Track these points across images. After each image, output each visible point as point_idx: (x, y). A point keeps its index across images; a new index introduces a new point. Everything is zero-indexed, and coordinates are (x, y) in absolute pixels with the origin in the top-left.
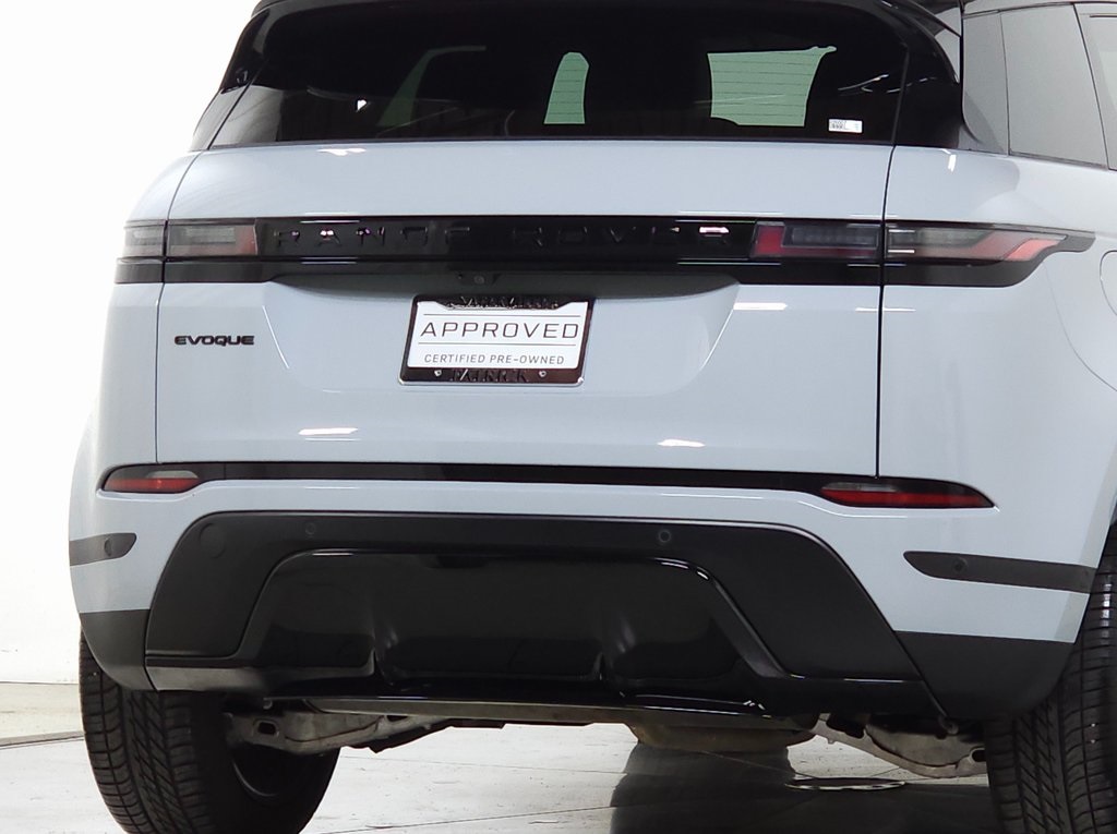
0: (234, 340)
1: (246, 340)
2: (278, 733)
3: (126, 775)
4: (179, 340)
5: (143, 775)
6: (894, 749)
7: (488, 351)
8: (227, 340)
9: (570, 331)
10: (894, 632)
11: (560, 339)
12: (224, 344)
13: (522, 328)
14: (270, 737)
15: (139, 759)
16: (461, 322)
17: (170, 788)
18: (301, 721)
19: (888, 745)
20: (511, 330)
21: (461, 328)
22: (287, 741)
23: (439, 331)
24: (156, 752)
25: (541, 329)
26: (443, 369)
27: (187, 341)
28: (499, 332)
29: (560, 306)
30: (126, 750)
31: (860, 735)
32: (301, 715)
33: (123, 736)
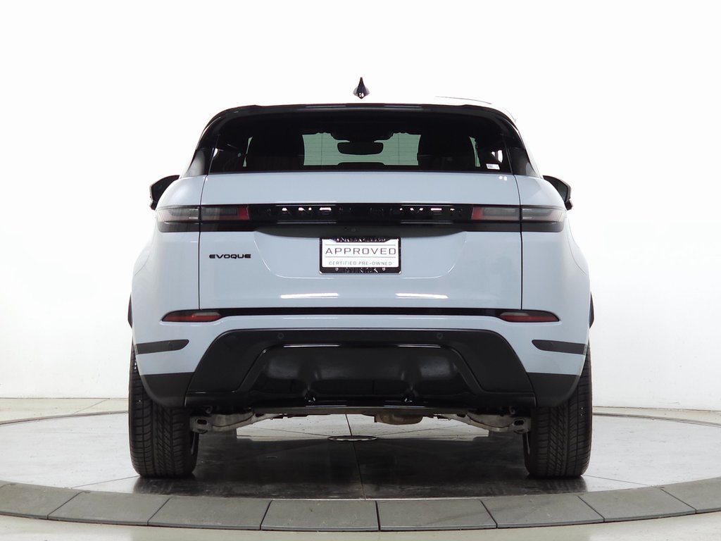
0: (241, 256)
1: (248, 256)
2: (208, 424)
3: (150, 444)
4: (212, 256)
5: (158, 443)
6: (480, 421)
7: (357, 260)
8: (236, 257)
9: (392, 251)
10: (527, 373)
11: (388, 255)
12: (235, 258)
13: (370, 251)
14: (204, 426)
15: (158, 437)
16: (343, 248)
17: (169, 449)
18: (219, 418)
19: (476, 419)
20: (366, 251)
21: (343, 251)
22: (214, 427)
23: (333, 251)
24: (166, 434)
25: (379, 251)
26: (339, 268)
27: (216, 256)
28: (361, 252)
29: (386, 241)
30: (152, 434)
31: (464, 416)
32: (220, 416)
33: (152, 428)
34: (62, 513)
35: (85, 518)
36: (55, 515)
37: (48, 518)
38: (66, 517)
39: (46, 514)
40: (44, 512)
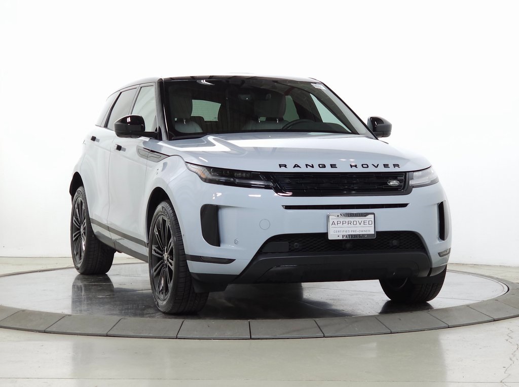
34: (53, 329)
35: (68, 331)
36: (49, 330)
37: (45, 332)
38: (56, 331)
39: (43, 329)
40: (42, 328)
